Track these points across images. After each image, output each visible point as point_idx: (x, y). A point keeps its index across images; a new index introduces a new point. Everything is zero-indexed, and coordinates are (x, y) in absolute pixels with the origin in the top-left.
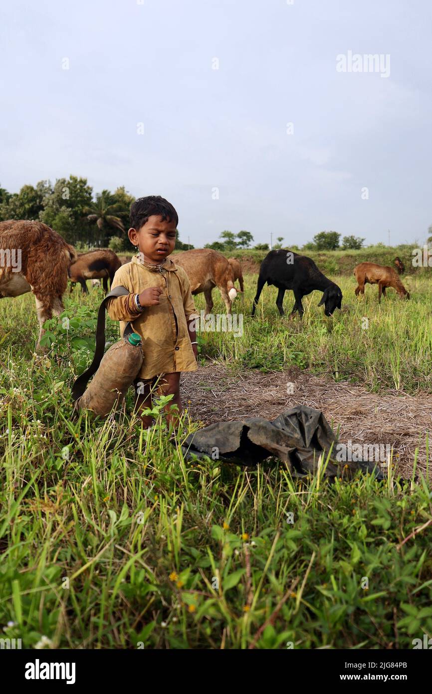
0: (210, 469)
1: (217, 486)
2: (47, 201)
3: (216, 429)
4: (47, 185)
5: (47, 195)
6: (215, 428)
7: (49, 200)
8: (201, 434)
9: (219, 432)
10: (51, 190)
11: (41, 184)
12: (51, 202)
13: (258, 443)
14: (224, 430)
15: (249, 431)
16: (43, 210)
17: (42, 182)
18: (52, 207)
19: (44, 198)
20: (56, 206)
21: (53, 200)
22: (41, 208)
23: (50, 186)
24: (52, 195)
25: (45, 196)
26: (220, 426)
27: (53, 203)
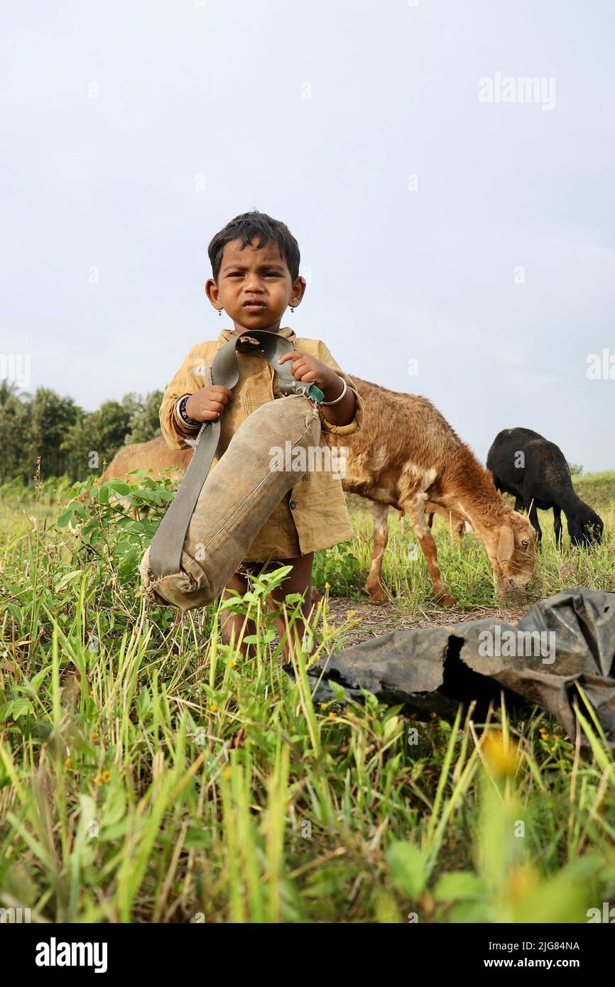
0: (376, 723)
1: (395, 762)
2: (136, 421)
3: (389, 646)
4: (136, 400)
5: (137, 414)
6: (384, 644)
7: (139, 420)
8: (354, 655)
9: (396, 652)
10: (142, 406)
11: (128, 398)
12: (141, 423)
13: (487, 673)
14: (404, 648)
15: (464, 649)
16: (131, 434)
17: (131, 394)
18: (143, 430)
19: (131, 418)
20: (148, 428)
21: (144, 420)
22: (129, 431)
23: (140, 400)
24: (143, 414)
25: (133, 415)
26: (396, 638)
27: (145, 425)
